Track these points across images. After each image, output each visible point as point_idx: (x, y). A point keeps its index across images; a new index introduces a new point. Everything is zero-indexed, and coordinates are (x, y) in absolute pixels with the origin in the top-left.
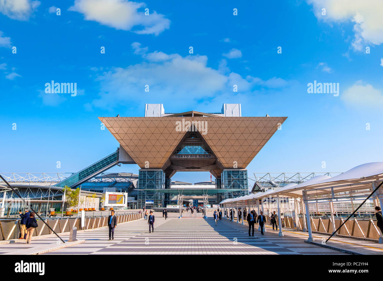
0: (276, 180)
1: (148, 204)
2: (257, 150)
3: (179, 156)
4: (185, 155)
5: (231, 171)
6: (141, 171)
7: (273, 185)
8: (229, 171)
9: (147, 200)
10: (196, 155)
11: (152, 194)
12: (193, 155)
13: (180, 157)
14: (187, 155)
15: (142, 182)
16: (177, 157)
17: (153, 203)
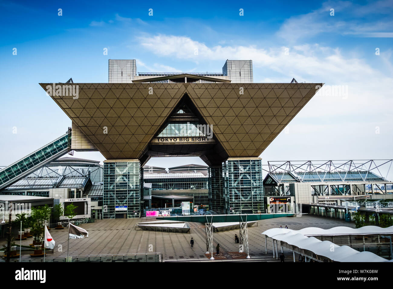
0: (298, 171)
1: (118, 211)
2: (276, 131)
3: (163, 140)
4: (171, 138)
5: (238, 161)
6: (107, 163)
7: (294, 178)
8: (236, 161)
9: (117, 205)
10: (187, 137)
11: (124, 196)
12: (183, 139)
13: (165, 141)
14: (175, 138)
15: (109, 180)
16: (160, 141)
17: (126, 209)
